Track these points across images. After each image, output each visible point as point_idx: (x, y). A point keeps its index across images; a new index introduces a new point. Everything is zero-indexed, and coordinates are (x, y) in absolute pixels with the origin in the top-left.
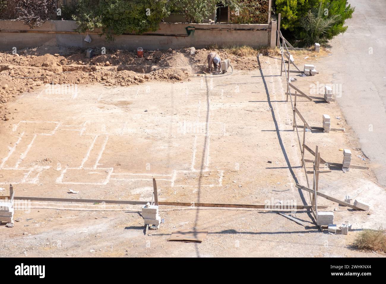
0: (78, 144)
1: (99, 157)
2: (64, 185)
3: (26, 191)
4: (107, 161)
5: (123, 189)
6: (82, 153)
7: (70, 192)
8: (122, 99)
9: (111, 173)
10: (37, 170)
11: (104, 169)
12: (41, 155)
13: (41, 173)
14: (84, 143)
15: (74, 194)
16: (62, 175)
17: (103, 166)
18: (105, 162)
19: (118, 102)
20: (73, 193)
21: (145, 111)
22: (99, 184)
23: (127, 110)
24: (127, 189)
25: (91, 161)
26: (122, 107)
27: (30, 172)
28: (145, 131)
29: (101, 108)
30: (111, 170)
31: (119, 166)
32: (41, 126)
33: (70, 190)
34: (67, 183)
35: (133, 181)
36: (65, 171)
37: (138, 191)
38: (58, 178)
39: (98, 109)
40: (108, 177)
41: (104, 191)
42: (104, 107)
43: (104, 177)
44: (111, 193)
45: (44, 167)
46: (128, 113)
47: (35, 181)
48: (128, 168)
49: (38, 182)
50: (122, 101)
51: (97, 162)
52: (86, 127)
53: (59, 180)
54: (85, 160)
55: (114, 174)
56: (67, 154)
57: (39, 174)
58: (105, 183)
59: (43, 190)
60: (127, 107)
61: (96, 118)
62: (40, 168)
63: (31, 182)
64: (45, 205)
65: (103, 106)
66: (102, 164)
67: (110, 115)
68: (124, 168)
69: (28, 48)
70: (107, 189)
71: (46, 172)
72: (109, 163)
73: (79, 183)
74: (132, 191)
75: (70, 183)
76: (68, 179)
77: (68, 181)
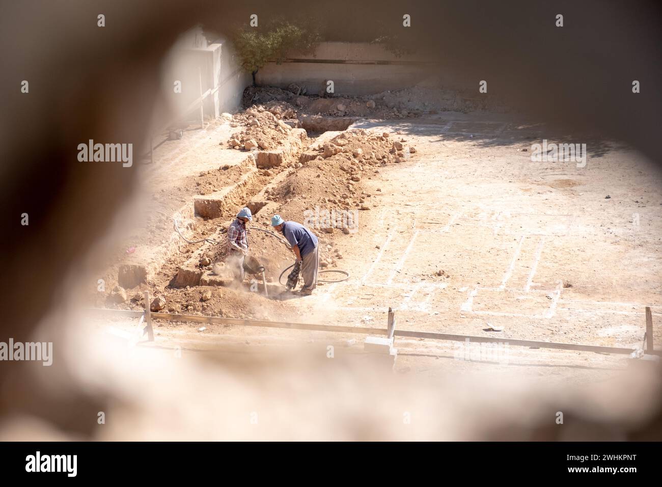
0: (492, 249)
1: (532, 273)
2: (477, 317)
3: (411, 324)
4: (547, 279)
5: (582, 327)
6: (500, 264)
7: (488, 327)
8: (561, 176)
9: (556, 299)
10: (424, 290)
11: (543, 292)
12: (429, 265)
13: (433, 294)
14: (504, 249)
15: (496, 332)
16: (471, 299)
17: (542, 288)
18: (544, 280)
19: (555, 181)
20: (493, 330)
21: (607, 198)
22: (537, 316)
23: (573, 195)
24: (590, 327)
25: (519, 278)
26: (562, 189)
27: (412, 293)
28: (611, 231)
29: (526, 190)
30: (557, 294)
31: (570, 288)
32: (425, 218)
33: (489, 324)
34: (481, 313)
35: (600, 314)
36: (474, 293)
37: (610, 331)
38: (463, 304)
39: (520, 192)
40: (553, 305)
41: (549, 329)
42: (531, 189)
43: (545, 305)
44: (562, 332)
45: (437, 286)
46: (575, 200)
47: (424, 307)
48: (584, 291)
49: (430, 309)
50: (563, 180)
51: (530, 280)
52: (502, 221)
53: (467, 306)
54: (507, 277)
55: (562, 301)
56: (476, 266)
57: (429, 296)
58: (549, 316)
59: (440, 322)
60: (572, 190)
61: (520, 206)
62: (431, 286)
63: (417, 309)
64: (447, 348)
65: (528, 188)
66: (540, 284)
67: (543, 202)
68: (579, 292)
69: (389, 92)
70: (555, 325)
71: (443, 293)
72: (551, 283)
73: (503, 314)
74: (599, 331)
75: (487, 313)
76: (482, 305)
77: (482, 310)
